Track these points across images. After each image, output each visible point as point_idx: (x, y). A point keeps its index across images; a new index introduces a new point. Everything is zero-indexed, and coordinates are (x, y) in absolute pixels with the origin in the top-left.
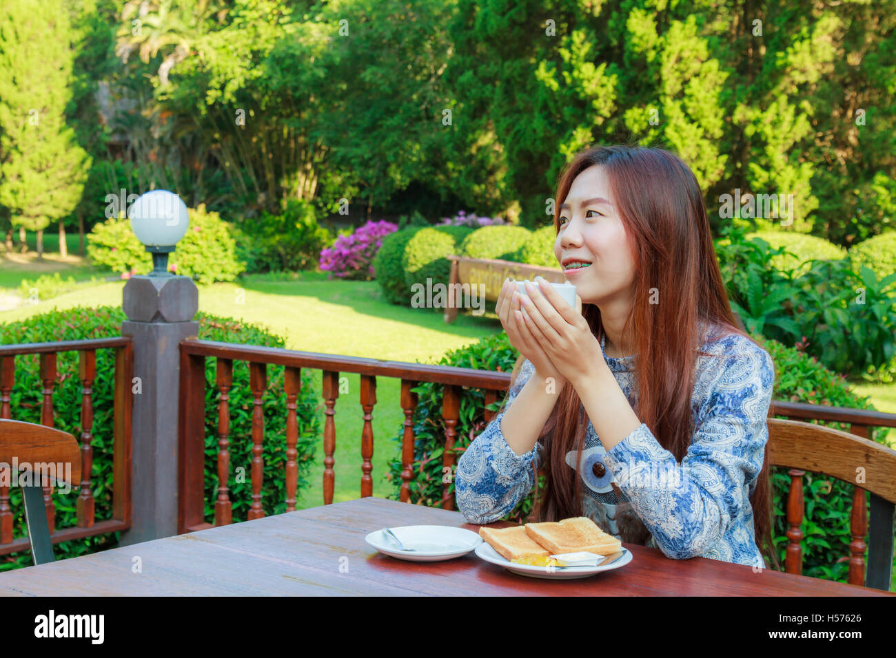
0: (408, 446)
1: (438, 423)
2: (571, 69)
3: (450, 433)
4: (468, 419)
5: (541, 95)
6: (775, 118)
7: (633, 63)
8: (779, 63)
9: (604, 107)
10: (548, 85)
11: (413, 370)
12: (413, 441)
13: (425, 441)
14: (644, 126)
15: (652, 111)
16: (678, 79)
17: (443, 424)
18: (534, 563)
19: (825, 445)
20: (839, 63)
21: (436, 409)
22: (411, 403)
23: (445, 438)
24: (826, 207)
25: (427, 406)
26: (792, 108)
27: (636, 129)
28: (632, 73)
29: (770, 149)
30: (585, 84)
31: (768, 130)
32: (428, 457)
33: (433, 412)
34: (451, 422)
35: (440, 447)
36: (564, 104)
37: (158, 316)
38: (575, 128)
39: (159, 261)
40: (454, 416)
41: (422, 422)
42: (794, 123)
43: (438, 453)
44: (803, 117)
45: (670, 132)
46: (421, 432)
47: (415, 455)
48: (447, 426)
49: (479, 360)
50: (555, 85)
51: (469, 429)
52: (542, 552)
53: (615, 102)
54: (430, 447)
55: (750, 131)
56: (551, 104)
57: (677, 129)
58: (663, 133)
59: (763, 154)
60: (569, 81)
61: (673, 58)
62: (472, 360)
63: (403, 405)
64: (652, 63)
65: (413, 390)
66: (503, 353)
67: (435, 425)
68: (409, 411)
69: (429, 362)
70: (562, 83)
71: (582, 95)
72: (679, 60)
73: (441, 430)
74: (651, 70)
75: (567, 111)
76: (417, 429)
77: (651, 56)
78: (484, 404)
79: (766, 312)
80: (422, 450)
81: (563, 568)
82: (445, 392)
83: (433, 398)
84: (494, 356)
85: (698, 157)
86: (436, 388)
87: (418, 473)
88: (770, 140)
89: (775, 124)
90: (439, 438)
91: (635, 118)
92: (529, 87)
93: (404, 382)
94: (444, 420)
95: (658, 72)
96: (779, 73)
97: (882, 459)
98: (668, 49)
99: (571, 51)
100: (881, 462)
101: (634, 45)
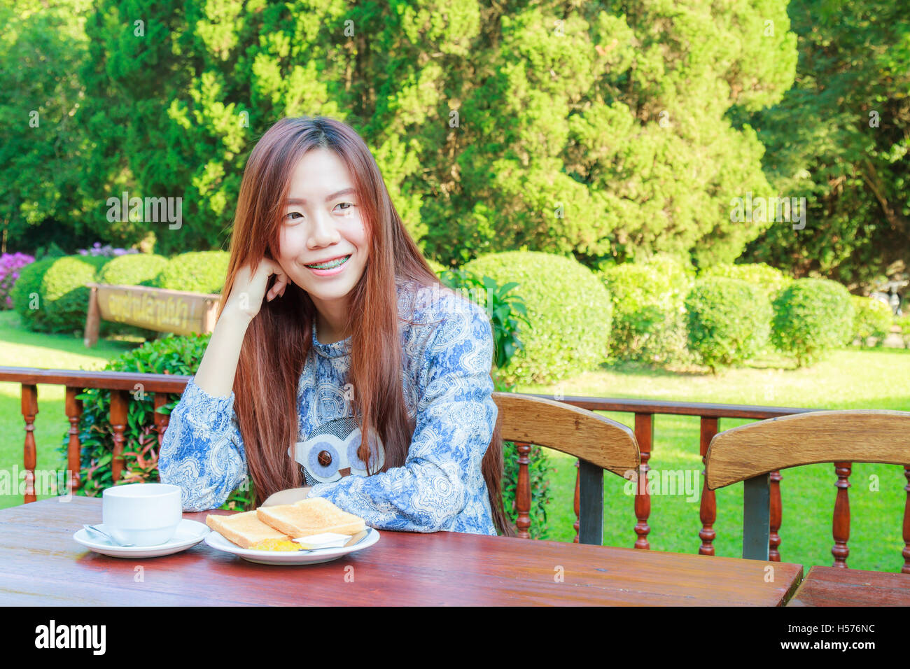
0: (74, 454)
1: (106, 429)
2: (201, 108)
3: (119, 438)
4: (137, 423)
5: (173, 133)
6: (388, 154)
7: (260, 103)
8: (391, 105)
9: (234, 143)
10: (179, 123)
11: (79, 376)
12: (79, 449)
13: (91, 448)
17: (110, 430)
18: (276, 549)
19: (535, 415)
20: (442, 107)
21: (103, 415)
22: (77, 411)
23: (113, 445)
24: (435, 233)
25: (93, 413)
26: (403, 146)
28: (259, 113)
30: (215, 122)
32: (96, 464)
33: (100, 419)
34: (120, 427)
35: (108, 453)
36: (196, 141)
38: (207, 162)
40: (122, 421)
41: (88, 430)
42: (405, 159)
43: (106, 459)
44: (412, 154)
46: (87, 439)
47: (81, 464)
48: (116, 431)
49: (146, 365)
50: (187, 123)
51: (139, 434)
52: (280, 536)
53: (244, 139)
54: (98, 454)
56: (183, 140)
60: (200, 120)
61: (297, 99)
62: (139, 364)
63: (68, 413)
64: (277, 104)
65: (78, 397)
66: (170, 357)
67: (102, 431)
68: (75, 419)
69: (93, 369)
70: (194, 121)
71: (213, 133)
72: (302, 101)
73: (109, 436)
74: (277, 109)
75: (199, 147)
76: (83, 437)
77: (276, 97)
78: (153, 408)
80: (88, 459)
81: (311, 551)
82: (113, 397)
83: (100, 404)
84: (162, 360)
86: (103, 394)
87: (85, 482)
90: (107, 445)
92: (161, 125)
93: (69, 390)
94: (111, 426)
95: (283, 111)
96: (391, 114)
97: (592, 425)
98: (291, 91)
99: (201, 92)
100: (591, 428)
101: (260, 87)
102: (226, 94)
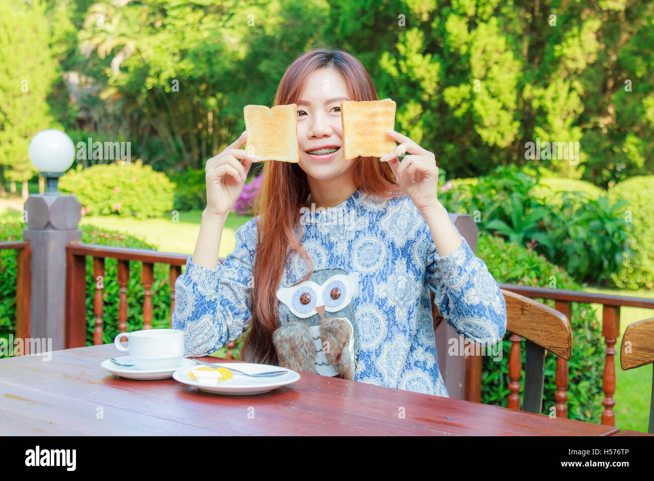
2: (405, 59)
5: (384, 79)
6: (554, 95)
7: (451, 55)
8: (557, 54)
9: (430, 87)
10: (389, 72)
14: (459, 100)
15: (464, 89)
16: (483, 66)
20: (603, 55)
24: (592, 161)
26: (566, 87)
27: (452, 103)
28: (450, 62)
29: (550, 118)
30: (416, 70)
31: (548, 104)
36: (401, 85)
37: (49, 225)
38: (407, 102)
39: (51, 183)
42: (568, 98)
44: (574, 95)
45: (477, 105)
50: (393, 71)
53: (438, 83)
55: (535, 104)
56: (392, 86)
57: (483, 103)
58: (472, 106)
59: (546, 122)
60: (404, 70)
61: (480, 50)
64: (464, 56)
70: (400, 71)
71: (413, 79)
72: (484, 52)
74: (464, 60)
75: (403, 90)
77: (464, 50)
79: (525, 228)
85: (498, 124)
88: (551, 111)
89: (554, 100)
91: (452, 95)
92: (376, 73)
95: (468, 61)
96: (557, 62)
97: (534, 311)
98: (476, 44)
99: (406, 46)
100: (533, 314)
101: (452, 41)
102: (425, 48)
